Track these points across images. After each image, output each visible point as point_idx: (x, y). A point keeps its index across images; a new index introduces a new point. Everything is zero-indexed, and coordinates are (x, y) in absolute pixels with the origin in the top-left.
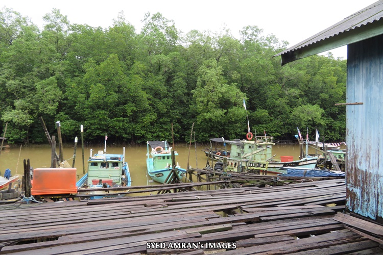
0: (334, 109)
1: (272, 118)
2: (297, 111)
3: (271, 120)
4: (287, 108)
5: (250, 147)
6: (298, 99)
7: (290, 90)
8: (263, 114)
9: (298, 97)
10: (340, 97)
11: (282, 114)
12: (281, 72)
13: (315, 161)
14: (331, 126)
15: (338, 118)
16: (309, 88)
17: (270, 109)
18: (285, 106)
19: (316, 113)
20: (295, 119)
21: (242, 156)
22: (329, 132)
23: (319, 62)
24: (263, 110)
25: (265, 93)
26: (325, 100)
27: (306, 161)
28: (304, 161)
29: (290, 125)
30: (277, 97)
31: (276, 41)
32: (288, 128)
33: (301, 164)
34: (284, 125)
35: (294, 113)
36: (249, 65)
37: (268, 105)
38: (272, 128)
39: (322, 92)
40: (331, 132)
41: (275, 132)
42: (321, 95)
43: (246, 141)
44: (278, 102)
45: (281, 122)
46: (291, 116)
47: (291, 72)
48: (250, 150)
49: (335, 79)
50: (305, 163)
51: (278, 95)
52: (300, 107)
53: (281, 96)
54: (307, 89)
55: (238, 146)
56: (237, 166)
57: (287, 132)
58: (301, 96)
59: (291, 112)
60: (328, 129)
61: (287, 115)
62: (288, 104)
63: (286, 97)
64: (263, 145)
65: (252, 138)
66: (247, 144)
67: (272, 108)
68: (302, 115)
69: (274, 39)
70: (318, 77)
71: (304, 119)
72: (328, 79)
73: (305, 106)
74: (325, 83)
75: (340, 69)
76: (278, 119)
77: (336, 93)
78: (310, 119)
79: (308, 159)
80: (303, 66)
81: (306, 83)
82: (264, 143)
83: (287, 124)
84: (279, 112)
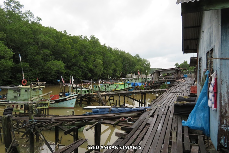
0: (70, 64)
1: (32, 69)
2: (49, 64)
3: (31, 70)
4: (42, 62)
5: (26, 91)
6: (49, 56)
7: (44, 50)
8: (25, 66)
9: (49, 55)
10: (73, 57)
11: (39, 66)
12: (38, 37)
13: (76, 97)
14: (68, 74)
15: (71, 69)
16: (55, 50)
17: (30, 62)
18: (41, 60)
19: (61, 66)
20: (48, 69)
21: (19, 98)
22: (67, 77)
23: (60, 35)
24: (25, 63)
25: (26, 51)
26: (64, 58)
27: (70, 97)
28: (69, 97)
29: (45, 73)
30: (35, 54)
31: (32, 16)
32: (43, 75)
33: (67, 99)
34: (40, 73)
35: (47, 65)
36: (14, 28)
37: (28, 60)
38: (32, 75)
39: (62, 53)
40: (68, 77)
41: (33, 78)
42: (62, 55)
43: (22, 86)
44: (36, 57)
45: (38, 71)
46: (45, 67)
47: (45, 38)
48: (26, 93)
49: (70, 46)
50: (69, 99)
51: (36, 53)
52: (51, 61)
53: (38, 54)
54: (54, 51)
55: (15, 90)
56: (23, 108)
57: (42, 78)
58: (51, 55)
59: (45, 65)
60: (66, 75)
61: (42, 67)
62: (42, 59)
63: (42, 55)
64: (36, 88)
65: (26, 83)
66: (23, 88)
67: (32, 62)
68: (52, 67)
69: (31, 14)
70: (60, 44)
71: (54, 70)
72: (66, 46)
73: (54, 61)
74: (64, 48)
75: (72, 41)
76: (36, 69)
77: (71, 54)
78: (58, 69)
79: (72, 96)
80: (51, 36)
81: (54, 47)
82: (37, 87)
83: (42, 72)
84: (37, 64)
